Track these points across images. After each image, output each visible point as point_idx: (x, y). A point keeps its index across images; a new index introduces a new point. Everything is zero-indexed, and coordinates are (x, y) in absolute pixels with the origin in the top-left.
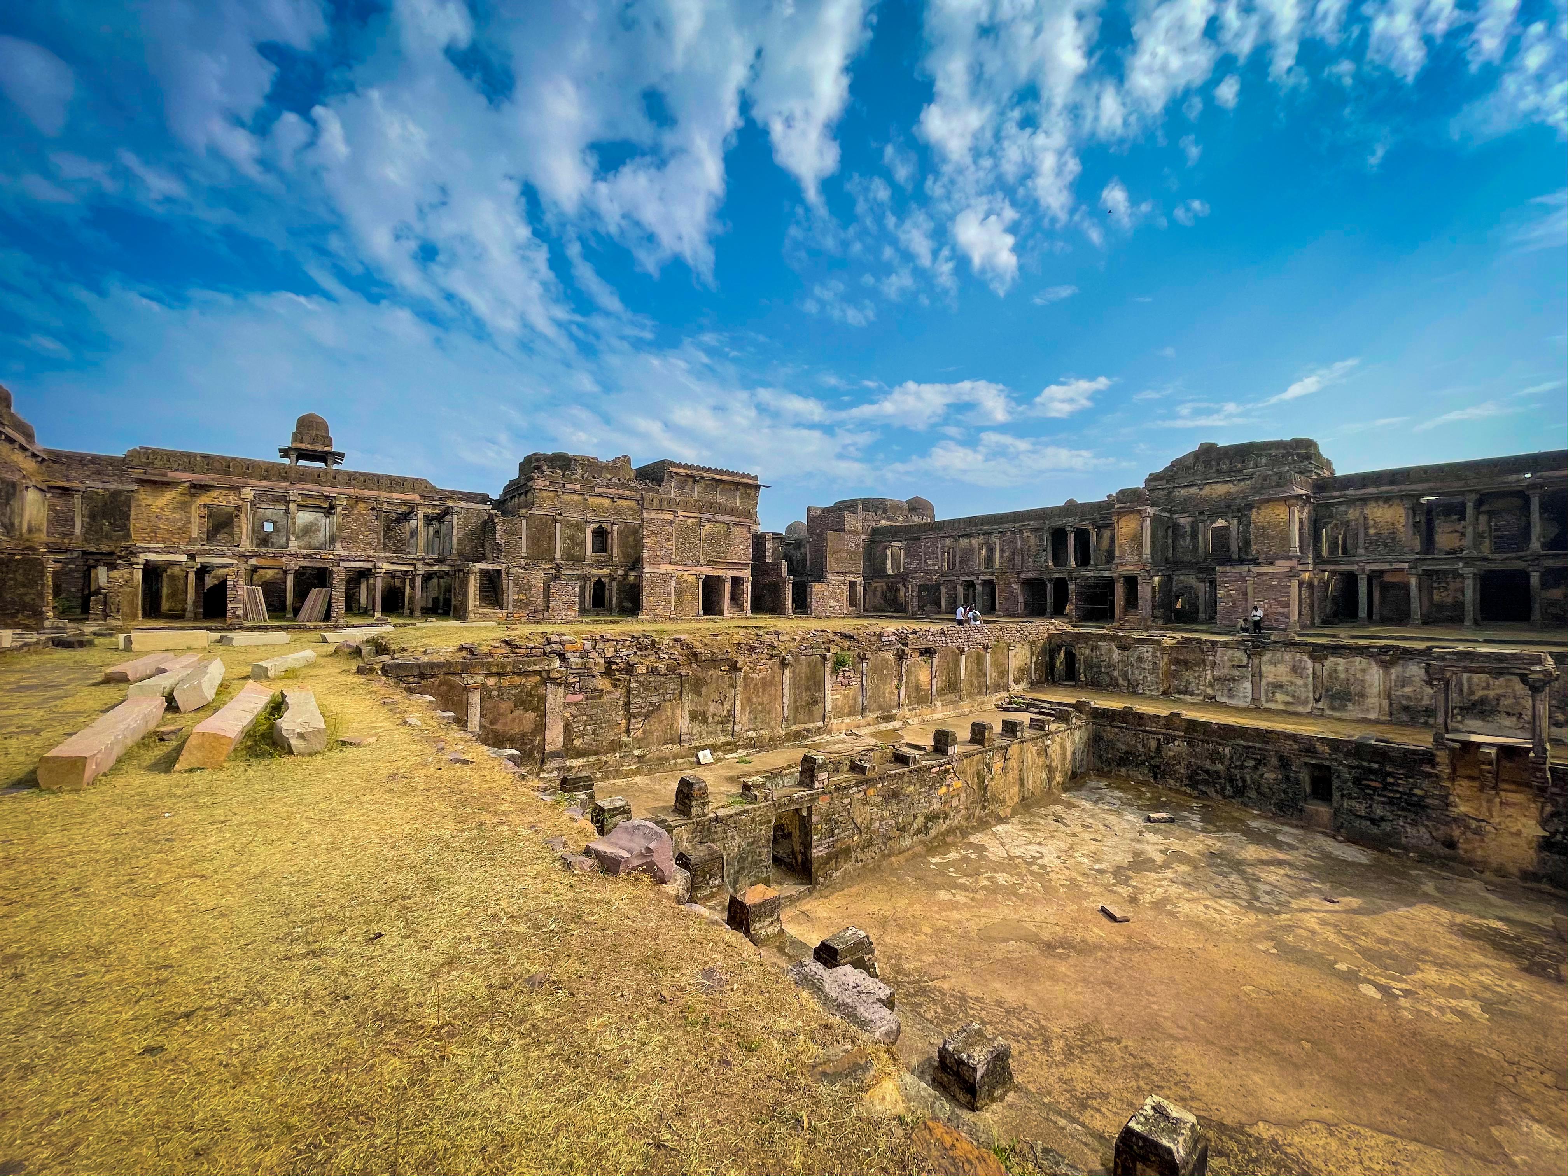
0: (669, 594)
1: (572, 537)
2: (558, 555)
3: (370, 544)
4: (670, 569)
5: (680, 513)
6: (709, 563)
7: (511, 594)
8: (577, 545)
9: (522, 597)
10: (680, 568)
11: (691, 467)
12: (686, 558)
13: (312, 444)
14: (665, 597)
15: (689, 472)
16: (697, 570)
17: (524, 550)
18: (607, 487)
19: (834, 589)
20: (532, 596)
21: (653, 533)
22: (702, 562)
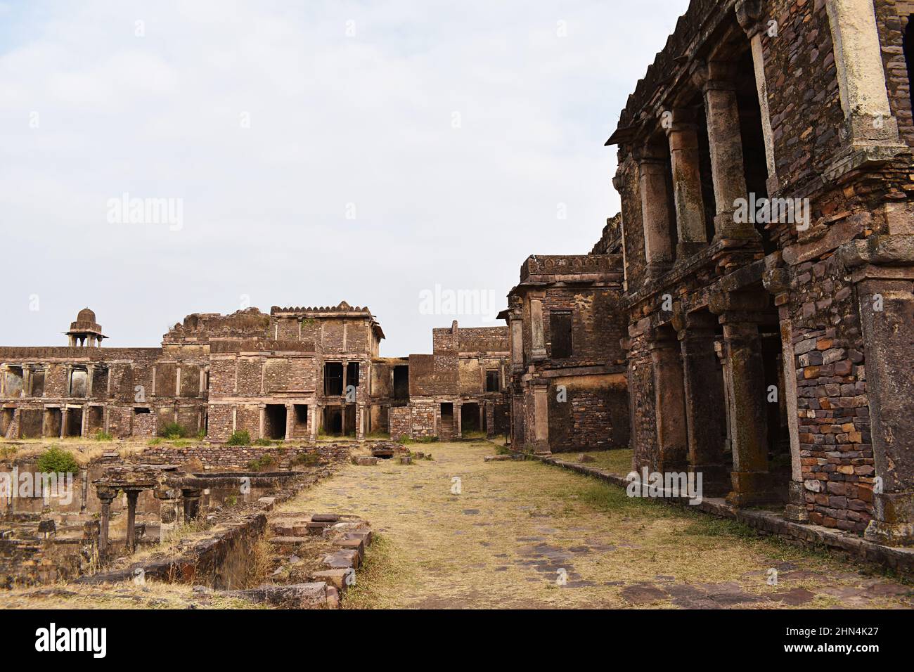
0: (231, 422)
1: (189, 379)
2: (178, 392)
3: (60, 392)
4: (232, 400)
5: (241, 354)
6: (268, 394)
7: (109, 423)
8: (193, 384)
9: (115, 425)
10: (241, 399)
11: (291, 310)
12: (248, 390)
13: (80, 329)
14: (227, 424)
15: (293, 314)
16: (257, 400)
17: (154, 391)
18: (219, 336)
19: (419, 413)
20: (122, 425)
21: (218, 372)
22: (262, 392)
